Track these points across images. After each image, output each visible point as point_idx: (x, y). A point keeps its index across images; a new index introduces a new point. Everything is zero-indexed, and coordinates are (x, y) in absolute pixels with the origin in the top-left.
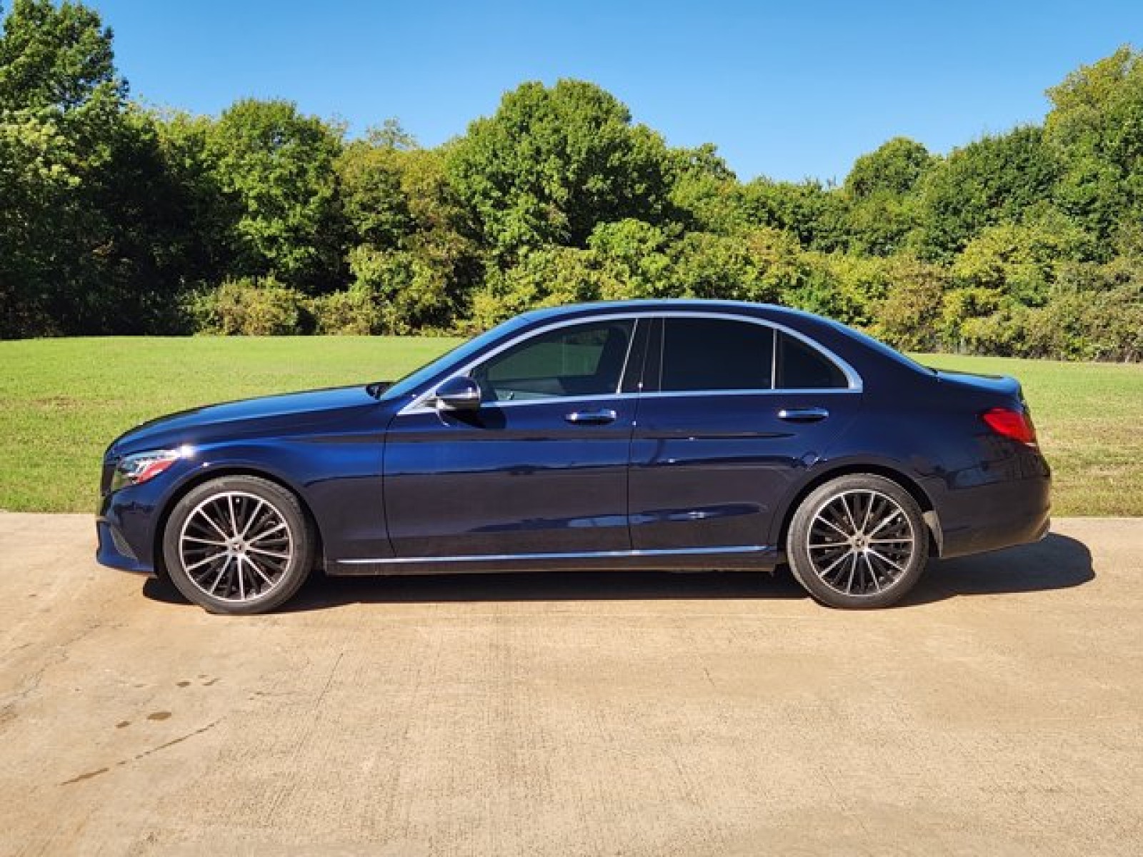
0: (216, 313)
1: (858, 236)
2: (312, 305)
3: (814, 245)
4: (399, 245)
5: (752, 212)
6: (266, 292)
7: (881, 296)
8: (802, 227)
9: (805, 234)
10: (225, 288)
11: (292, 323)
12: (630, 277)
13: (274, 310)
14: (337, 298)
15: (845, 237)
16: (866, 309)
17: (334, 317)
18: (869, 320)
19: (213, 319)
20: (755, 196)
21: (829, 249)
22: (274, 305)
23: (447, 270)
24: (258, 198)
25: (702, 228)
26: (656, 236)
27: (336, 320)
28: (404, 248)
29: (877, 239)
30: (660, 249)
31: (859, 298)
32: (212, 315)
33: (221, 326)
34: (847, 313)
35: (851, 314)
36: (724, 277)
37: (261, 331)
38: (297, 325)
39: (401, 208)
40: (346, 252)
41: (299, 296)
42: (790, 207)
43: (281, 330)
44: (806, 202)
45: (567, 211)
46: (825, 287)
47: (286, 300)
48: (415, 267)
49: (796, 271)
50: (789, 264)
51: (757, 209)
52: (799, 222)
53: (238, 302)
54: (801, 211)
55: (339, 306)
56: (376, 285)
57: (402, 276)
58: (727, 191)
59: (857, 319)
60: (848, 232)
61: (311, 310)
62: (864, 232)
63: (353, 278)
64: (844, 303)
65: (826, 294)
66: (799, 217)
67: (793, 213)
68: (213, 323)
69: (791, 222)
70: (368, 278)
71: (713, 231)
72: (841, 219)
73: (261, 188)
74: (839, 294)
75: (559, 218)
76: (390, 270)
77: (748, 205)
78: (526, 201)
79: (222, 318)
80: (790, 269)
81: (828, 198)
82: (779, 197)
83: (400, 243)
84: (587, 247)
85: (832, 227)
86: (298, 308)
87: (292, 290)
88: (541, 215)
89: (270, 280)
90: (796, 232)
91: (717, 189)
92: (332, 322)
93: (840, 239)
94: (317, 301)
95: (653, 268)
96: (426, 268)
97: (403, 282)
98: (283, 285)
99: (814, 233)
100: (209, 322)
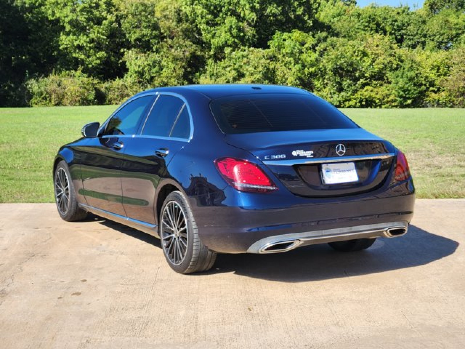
0: (47, 93)
1: (432, 38)
2: (103, 86)
3: (405, 44)
4: (154, 50)
5: (366, 24)
6: (76, 79)
7: (445, 74)
8: (397, 33)
9: (399, 37)
10: (52, 77)
11: (91, 97)
12: (294, 65)
13: (81, 90)
14: (118, 82)
15: (423, 39)
16: (437, 82)
17: (116, 94)
18: (439, 89)
19: (45, 97)
20: (368, 15)
21: (414, 47)
22: (81, 87)
23: (184, 64)
24: (70, 23)
25: (337, 35)
26: (310, 41)
27: (118, 96)
28: (157, 51)
29: (443, 40)
30: (313, 48)
31: (432, 76)
32: (44, 94)
33: (50, 100)
34: (425, 85)
35: (428, 86)
36: (351, 65)
37: (73, 103)
38: (95, 99)
39: (155, 27)
40: (123, 54)
41: (96, 81)
42: (390, 21)
43: (86, 102)
44: (400, 18)
45: (255, 26)
46: (412, 70)
47: (88, 84)
48: (164, 63)
49: (395, 60)
50: (391, 55)
51: (369, 22)
52: (395, 30)
53: (59, 85)
54: (396, 24)
55: (119, 87)
56: (141, 74)
57: (157, 68)
58: (351, 12)
59: (431, 89)
60: (425, 36)
61: (103, 90)
62: (435, 35)
63: (127, 70)
64: (423, 79)
65: (412, 74)
66: (395, 27)
67: (392, 24)
68: (45, 99)
69: (390, 30)
70: (136, 70)
71: (345, 37)
72: (421, 28)
73: (72, 16)
74: (420, 74)
75: (250, 31)
76: (149, 65)
77: (363, 20)
78: (231, 20)
79: (50, 95)
80: (392, 59)
81: (413, 16)
82: (383, 16)
83: (154, 48)
84: (269, 47)
85: (415, 33)
86: (96, 89)
87: (92, 78)
88: (240, 30)
89: (79, 73)
90: (394, 36)
91: (345, 11)
92: (115, 97)
93: (420, 40)
94: (106, 85)
95: (308, 59)
96: (170, 63)
97: (157, 72)
98: (86, 75)
99: (405, 37)
100: (43, 98)
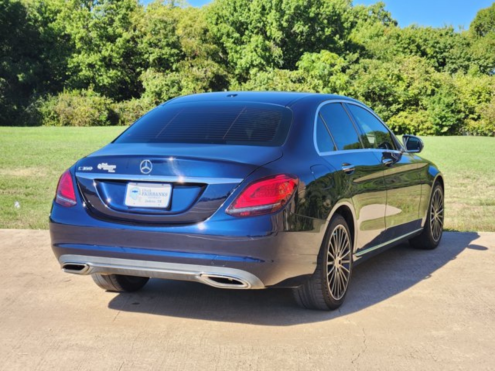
0: (55, 112)
1: (476, 62)
2: (117, 107)
3: (446, 68)
4: (174, 69)
5: (406, 46)
6: (87, 99)
7: (488, 100)
8: (439, 56)
9: (441, 60)
10: (61, 96)
11: (103, 118)
12: (324, 88)
13: (92, 111)
14: (133, 103)
15: (467, 63)
16: (477, 109)
17: (131, 115)
18: (479, 117)
19: (53, 116)
20: (408, 36)
21: (455, 71)
22: (92, 107)
23: (205, 84)
24: (81, 39)
25: (371, 57)
26: (340, 62)
27: (132, 117)
28: (177, 70)
29: (488, 64)
30: (344, 70)
31: (472, 102)
32: (52, 114)
33: (58, 120)
34: (465, 112)
35: (467, 113)
36: (382, 89)
37: (83, 124)
38: (107, 120)
39: (174, 45)
40: (140, 73)
41: (109, 101)
42: (431, 43)
43: (96, 123)
44: (442, 40)
45: (282, 47)
46: (450, 95)
47: (100, 104)
48: (183, 83)
49: (431, 85)
50: (426, 80)
51: (409, 44)
52: (437, 53)
53: (69, 105)
54: (438, 45)
55: (135, 107)
56: (158, 95)
57: (175, 89)
58: (390, 33)
59: (471, 116)
60: (469, 60)
61: (117, 110)
62: (479, 59)
63: (144, 90)
64: (462, 105)
65: (450, 100)
66: (437, 50)
67: (433, 46)
68: (53, 118)
69: (432, 53)
70: (153, 90)
71: (379, 59)
72: (465, 51)
74: (459, 99)
75: (277, 52)
76: (167, 85)
77: (403, 42)
78: (257, 39)
79: (59, 116)
80: (427, 84)
81: (457, 37)
82: (424, 38)
83: (174, 67)
84: (296, 68)
85: (458, 56)
86: (108, 110)
87: (104, 97)
88: (266, 49)
89: (90, 91)
90: (435, 59)
91: (383, 31)
92: (130, 118)
93: (463, 64)
94: (120, 105)
95: (338, 83)
96: (190, 83)
97: (175, 93)
98: (99, 94)
99: (447, 60)
100: (50, 118)
